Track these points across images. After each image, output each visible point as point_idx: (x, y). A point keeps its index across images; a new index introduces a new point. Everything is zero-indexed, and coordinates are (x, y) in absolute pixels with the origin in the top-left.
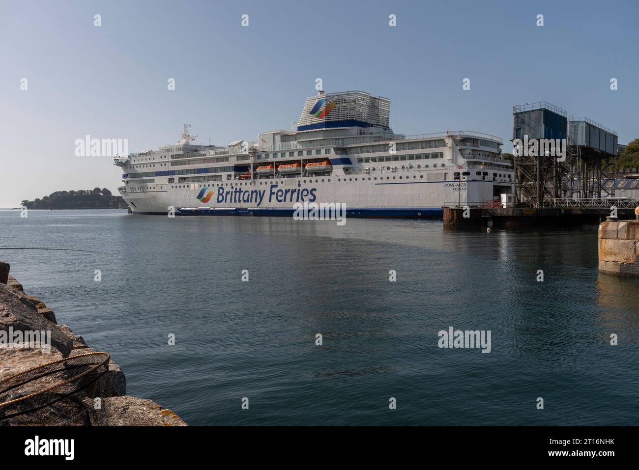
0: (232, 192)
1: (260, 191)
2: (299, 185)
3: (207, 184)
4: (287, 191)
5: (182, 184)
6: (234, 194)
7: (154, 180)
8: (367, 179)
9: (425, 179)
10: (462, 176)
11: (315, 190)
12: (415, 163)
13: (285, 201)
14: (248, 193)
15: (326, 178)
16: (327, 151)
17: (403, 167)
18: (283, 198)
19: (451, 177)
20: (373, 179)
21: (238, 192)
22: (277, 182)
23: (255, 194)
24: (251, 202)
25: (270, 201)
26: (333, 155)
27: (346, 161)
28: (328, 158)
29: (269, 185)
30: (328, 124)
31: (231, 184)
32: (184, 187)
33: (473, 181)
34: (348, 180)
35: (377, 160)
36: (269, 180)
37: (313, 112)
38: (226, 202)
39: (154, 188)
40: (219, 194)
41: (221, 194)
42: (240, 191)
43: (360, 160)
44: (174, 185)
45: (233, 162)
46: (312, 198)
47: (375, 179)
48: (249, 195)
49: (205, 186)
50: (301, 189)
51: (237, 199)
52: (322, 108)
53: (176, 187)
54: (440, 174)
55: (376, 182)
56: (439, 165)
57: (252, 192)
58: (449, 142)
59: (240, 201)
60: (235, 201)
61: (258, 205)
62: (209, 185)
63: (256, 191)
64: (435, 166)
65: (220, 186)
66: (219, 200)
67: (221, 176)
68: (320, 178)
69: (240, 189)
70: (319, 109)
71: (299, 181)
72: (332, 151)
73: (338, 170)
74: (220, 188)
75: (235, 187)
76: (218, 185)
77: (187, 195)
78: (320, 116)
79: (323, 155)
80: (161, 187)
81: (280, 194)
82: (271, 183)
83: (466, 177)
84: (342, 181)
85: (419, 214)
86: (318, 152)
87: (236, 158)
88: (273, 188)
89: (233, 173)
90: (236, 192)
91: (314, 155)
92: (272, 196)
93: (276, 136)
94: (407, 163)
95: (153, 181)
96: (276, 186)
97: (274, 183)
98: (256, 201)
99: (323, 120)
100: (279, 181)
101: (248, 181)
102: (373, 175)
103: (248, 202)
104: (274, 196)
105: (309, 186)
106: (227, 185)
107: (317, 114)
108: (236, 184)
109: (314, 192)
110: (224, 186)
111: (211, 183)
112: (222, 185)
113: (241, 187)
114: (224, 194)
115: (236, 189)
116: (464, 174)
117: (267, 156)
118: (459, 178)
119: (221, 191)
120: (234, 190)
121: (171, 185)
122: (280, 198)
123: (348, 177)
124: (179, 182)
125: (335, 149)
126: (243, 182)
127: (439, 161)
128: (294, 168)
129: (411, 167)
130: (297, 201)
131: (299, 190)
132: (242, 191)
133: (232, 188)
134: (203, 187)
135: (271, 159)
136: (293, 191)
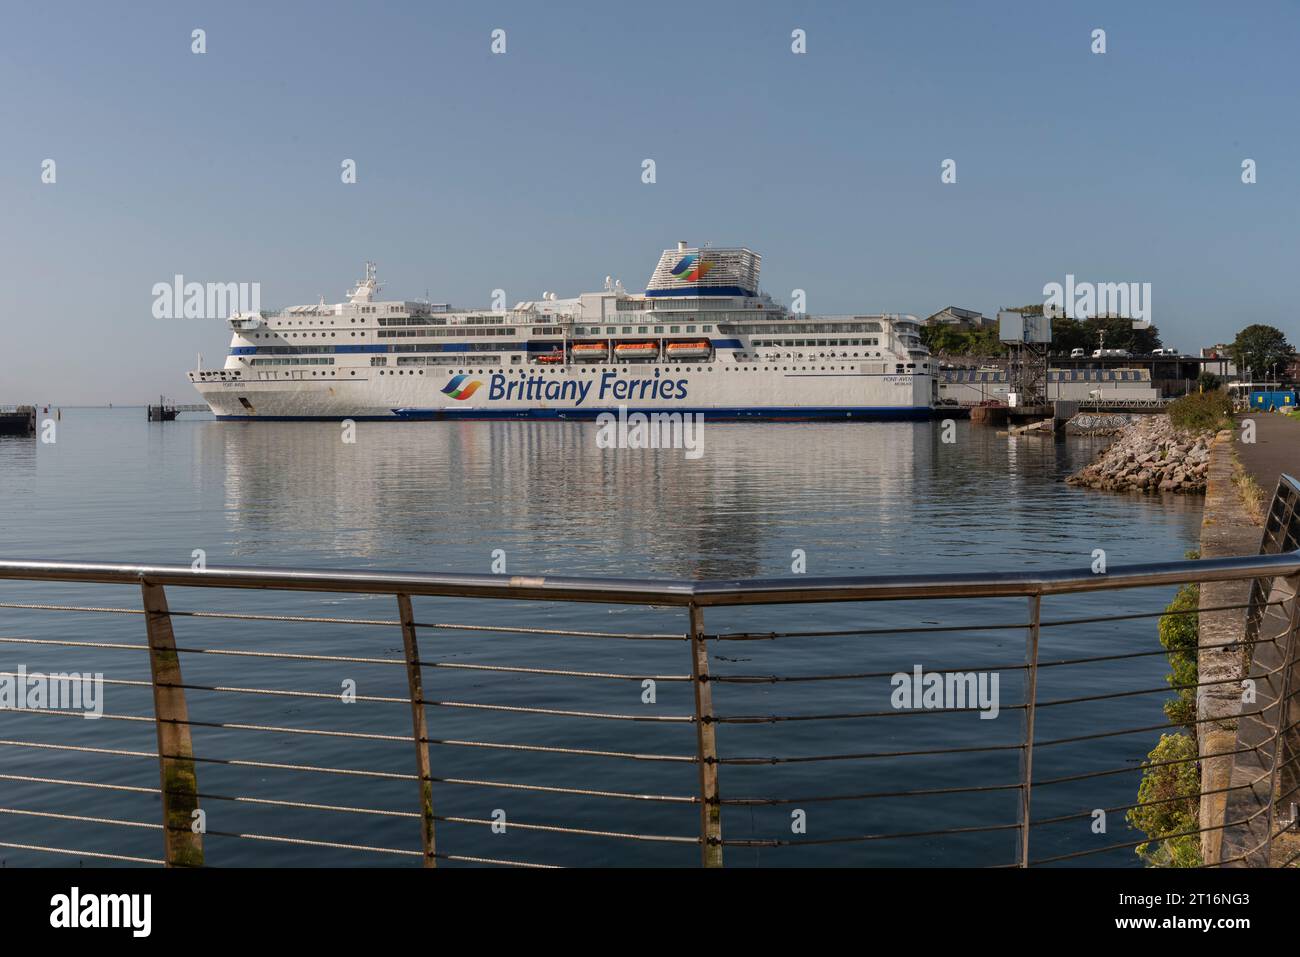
0: (522, 384)
1: (581, 383)
2: (657, 375)
3: (466, 370)
4: (633, 384)
5: (406, 369)
6: (526, 387)
7: (333, 359)
8: (771, 369)
9: (857, 371)
10: (906, 369)
11: (686, 382)
12: (839, 350)
13: (630, 397)
14: (556, 385)
15: (704, 366)
16: (707, 329)
17: (822, 355)
18: (626, 392)
19: (892, 369)
20: (780, 369)
21: (535, 383)
22: (615, 370)
23: (571, 386)
24: (563, 397)
25: (601, 396)
26: (715, 334)
27: (736, 344)
28: (707, 338)
29: (599, 374)
30: (701, 291)
31: (521, 371)
32: (411, 372)
33: (920, 374)
34: (741, 369)
35: (783, 343)
36: (599, 367)
37: (678, 270)
38: (508, 398)
39: (333, 373)
40: (493, 386)
41: (499, 387)
42: (540, 382)
43: (757, 343)
44: (387, 370)
45: (525, 336)
46: (680, 393)
47: (785, 369)
48: (558, 388)
49: (461, 372)
50: (661, 380)
51: (534, 393)
52: (693, 268)
53: (392, 373)
54: (877, 365)
55: (786, 373)
56: (872, 354)
57: (566, 384)
58: (884, 325)
59: (538, 397)
60: (529, 397)
61: (578, 403)
62: (471, 372)
63: (573, 383)
64: (867, 355)
65: (496, 372)
66: (494, 395)
67: (499, 357)
68: (694, 366)
69: (541, 378)
70: (686, 268)
71: (657, 370)
72: (715, 328)
73: (725, 355)
74: (495, 377)
75: (529, 375)
76: (491, 372)
77: (419, 387)
78: (690, 278)
79: (699, 333)
80: (353, 373)
81: (621, 386)
82: (604, 370)
83: (911, 370)
84: (732, 370)
85: (849, 414)
86: (691, 329)
87: (531, 330)
88: (608, 379)
89: (524, 354)
90: (531, 382)
91: (683, 333)
92: (606, 389)
93: (607, 301)
94: (827, 350)
95: (332, 361)
96: (614, 375)
97: (609, 371)
98: (573, 397)
99: (695, 284)
100: (620, 367)
101: (558, 368)
102: (780, 364)
103: (557, 398)
104: (609, 392)
105: (675, 377)
106: (511, 371)
107: (683, 274)
108: (532, 371)
109: (683, 385)
110: (505, 374)
111: (476, 368)
112: (501, 371)
113: (541, 375)
114: (506, 387)
115: (532, 378)
116: (909, 366)
117: (596, 331)
118: (902, 371)
119: (498, 381)
120: (527, 379)
121: (377, 370)
122: (619, 393)
123: (741, 366)
124: (398, 364)
125: (720, 327)
126: (548, 368)
127: (872, 349)
128: (647, 350)
129: (833, 355)
130: (654, 396)
131: (656, 382)
132: (545, 382)
133: (523, 376)
134: (456, 374)
135: (603, 335)
136: (645, 384)
